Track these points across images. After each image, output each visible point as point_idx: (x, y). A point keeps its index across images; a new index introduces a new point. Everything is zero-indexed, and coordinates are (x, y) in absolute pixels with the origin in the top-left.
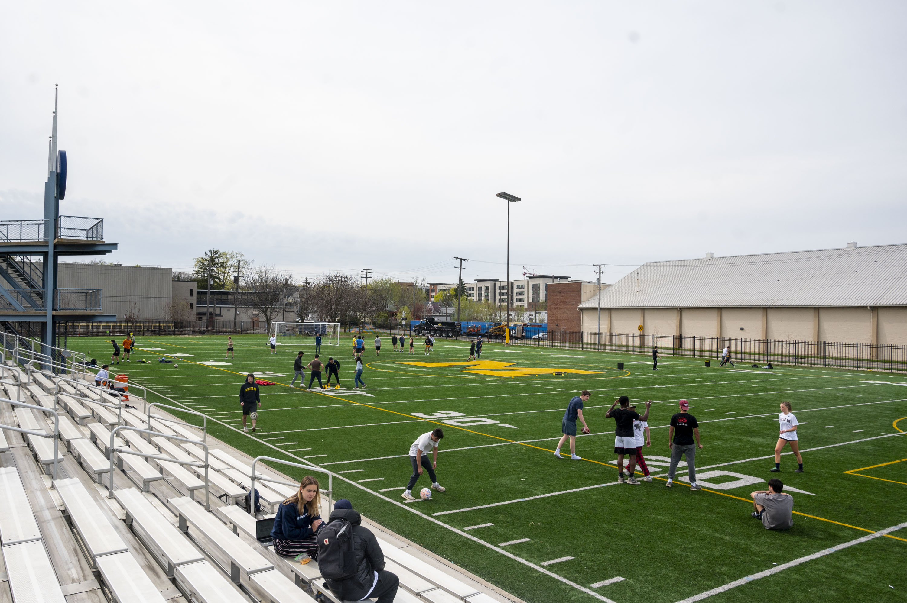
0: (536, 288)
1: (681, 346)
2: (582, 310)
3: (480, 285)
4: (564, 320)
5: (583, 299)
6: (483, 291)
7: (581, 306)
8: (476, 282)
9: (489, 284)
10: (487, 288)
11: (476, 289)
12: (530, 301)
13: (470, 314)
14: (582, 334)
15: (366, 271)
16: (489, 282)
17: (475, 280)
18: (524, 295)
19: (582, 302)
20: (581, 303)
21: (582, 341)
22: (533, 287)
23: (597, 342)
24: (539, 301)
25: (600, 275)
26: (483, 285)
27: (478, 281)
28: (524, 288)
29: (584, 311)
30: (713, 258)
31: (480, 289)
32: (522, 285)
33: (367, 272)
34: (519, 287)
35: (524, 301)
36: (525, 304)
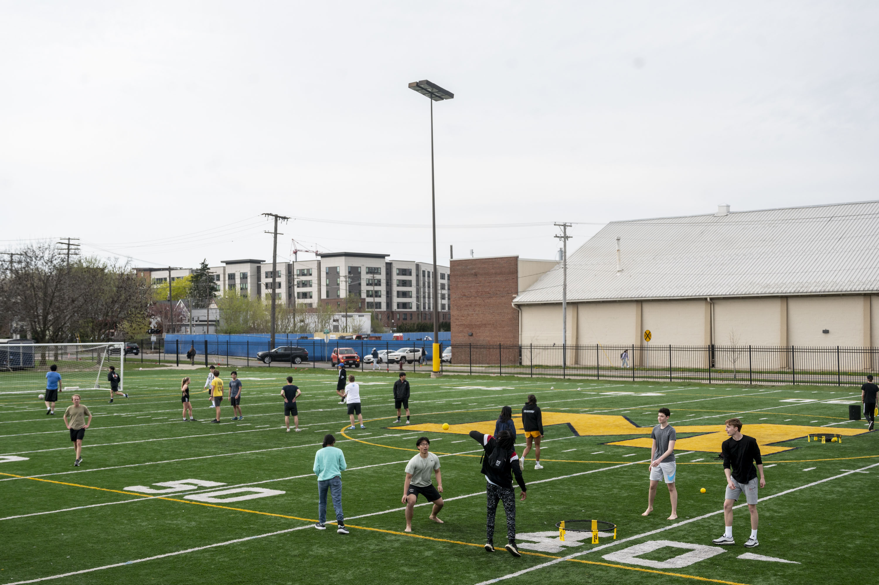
0: (333, 273)
1: (713, 366)
2: (519, 306)
3: (231, 269)
4: (485, 324)
5: (520, 289)
6: (238, 281)
7: (519, 299)
8: (224, 265)
9: (247, 269)
10: (244, 277)
11: (224, 277)
12: (324, 296)
13: (246, 321)
14: (520, 349)
15: (67, 242)
16: (248, 265)
17: (222, 262)
18: (311, 286)
19: (519, 293)
20: (517, 293)
21: (521, 363)
22: (327, 273)
23: (562, 364)
24: (338, 296)
25: (565, 242)
26: (238, 270)
27: (228, 263)
28: (311, 275)
29: (523, 309)
30: (729, 213)
31: (232, 277)
32: (308, 270)
33: (69, 244)
34: (302, 273)
35: (311, 297)
36: (314, 301)
